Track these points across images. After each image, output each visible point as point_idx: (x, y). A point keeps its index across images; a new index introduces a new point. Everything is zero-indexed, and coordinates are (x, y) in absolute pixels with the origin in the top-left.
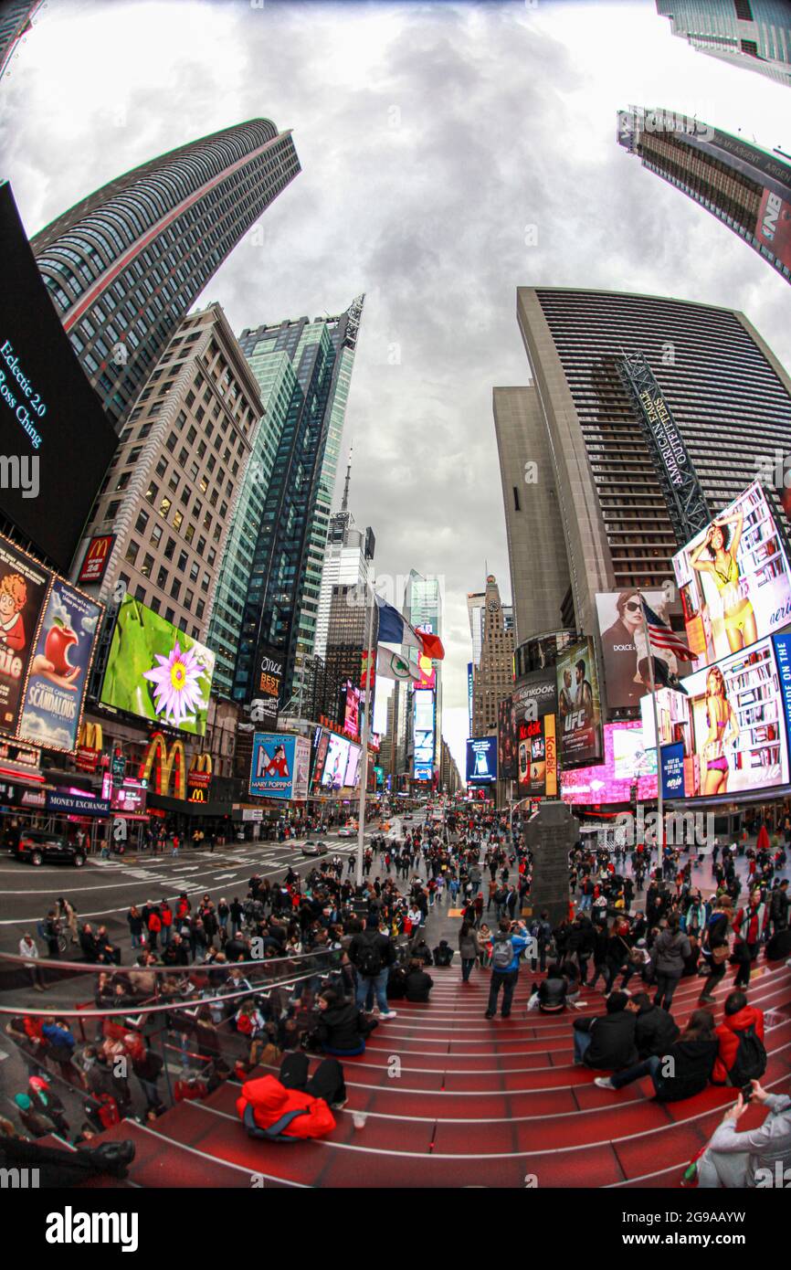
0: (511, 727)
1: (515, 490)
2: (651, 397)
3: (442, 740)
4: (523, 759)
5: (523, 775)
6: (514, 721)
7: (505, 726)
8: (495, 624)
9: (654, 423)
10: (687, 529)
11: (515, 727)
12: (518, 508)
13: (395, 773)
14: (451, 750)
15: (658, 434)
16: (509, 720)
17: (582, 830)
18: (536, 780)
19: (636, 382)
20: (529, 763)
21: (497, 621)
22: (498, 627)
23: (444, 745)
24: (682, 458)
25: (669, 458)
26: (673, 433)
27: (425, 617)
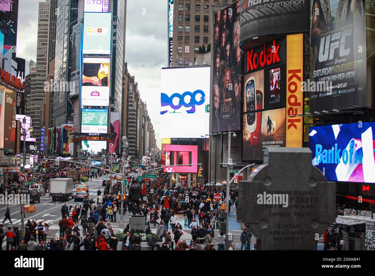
0: (233, 51)
4: (251, 103)
5: (250, 129)
6: (237, 42)
7: (224, 50)
11: (239, 51)
13: (51, 124)
16: (230, 39)
17: (339, 220)
18: (270, 138)
20: (260, 110)
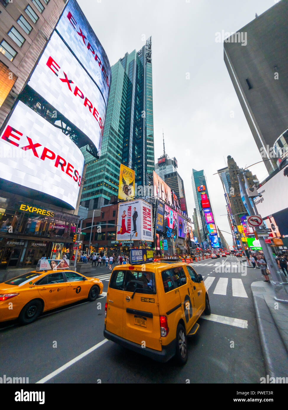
27: (201, 183)
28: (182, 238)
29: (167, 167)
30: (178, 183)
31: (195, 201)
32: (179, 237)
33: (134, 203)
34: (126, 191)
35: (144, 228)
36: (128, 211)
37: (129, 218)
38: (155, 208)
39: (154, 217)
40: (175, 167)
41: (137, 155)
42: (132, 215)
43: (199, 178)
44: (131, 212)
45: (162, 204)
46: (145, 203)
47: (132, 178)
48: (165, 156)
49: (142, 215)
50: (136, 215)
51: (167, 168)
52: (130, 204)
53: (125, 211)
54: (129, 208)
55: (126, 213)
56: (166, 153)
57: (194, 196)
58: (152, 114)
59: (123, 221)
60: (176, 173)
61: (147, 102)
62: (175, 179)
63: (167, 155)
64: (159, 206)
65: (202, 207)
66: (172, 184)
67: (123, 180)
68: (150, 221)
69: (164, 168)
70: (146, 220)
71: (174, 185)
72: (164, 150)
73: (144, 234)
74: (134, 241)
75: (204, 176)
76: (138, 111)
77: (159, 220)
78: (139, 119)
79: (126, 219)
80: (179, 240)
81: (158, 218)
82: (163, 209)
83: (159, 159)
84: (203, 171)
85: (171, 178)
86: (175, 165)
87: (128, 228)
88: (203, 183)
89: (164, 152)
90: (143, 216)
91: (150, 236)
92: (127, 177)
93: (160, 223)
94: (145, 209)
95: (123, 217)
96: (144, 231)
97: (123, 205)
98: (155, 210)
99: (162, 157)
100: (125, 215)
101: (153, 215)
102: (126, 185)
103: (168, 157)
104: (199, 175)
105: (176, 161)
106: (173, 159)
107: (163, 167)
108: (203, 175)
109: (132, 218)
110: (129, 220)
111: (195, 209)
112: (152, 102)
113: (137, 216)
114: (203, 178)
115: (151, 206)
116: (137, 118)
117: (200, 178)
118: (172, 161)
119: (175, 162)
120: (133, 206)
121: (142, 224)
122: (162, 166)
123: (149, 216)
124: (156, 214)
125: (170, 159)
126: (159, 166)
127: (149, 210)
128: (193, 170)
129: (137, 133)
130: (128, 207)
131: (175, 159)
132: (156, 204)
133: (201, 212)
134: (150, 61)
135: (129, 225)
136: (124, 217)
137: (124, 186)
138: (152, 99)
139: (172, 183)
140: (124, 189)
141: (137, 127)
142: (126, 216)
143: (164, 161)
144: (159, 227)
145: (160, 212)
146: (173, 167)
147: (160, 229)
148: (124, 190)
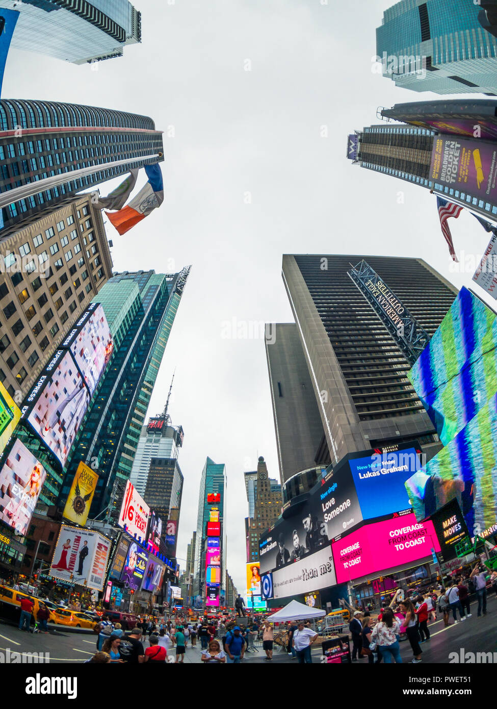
1: (279, 384)
2: (373, 283)
3: (227, 573)
8: (264, 488)
9: (377, 297)
10: (413, 352)
12: (281, 395)
14: (234, 582)
15: (381, 301)
19: (362, 279)
21: (266, 486)
22: (266, 490)
23: (228, 578)
24: (401, 310)
25: (391, 313)
26: (392, 298)
27: (216, 488)
28: (149, 592)
29: (163, 440)
30: (172, 481)
31: (199, 520)
32: (143, 590)
33: (86, 534)
34: (77, 506)
35: (93, 572)
36: (75, 542)
37: (74, 552)
38: (115, 547)
39: (111, 559)
40: (177, 445)
41: (111, 430)
42: (80, 549)
43: (214, 477)
44: (78, 545)
45: (127, 540)
46: (102, 537)
47: (90, 487)
48: (164, 418)
49: (95, 554)
50: (85, 552)
51: (161, 442)
52: (80, 533)
53: (70, 540)
54: (76, 538)
55: (72, 544)
56: (168, 413)
57: (199, 509)
58: (157, 368)
59: (64, 554)
60: (173, 462)
61: (156, 348)
62: (169, 474)
63: (169, 416)
64: (121, 544)
65: (206, 535)
66: (161, 481)
67: (77, 487)
68: (104, 564)
69: (157, 441)
70: (98, 562)
71: (165, 484)
72: (167, 406)
73: (92, 581)
74: (76, 585)
75: (223, 477)
76: (137, 356)
77: (117, 563)
78: (134, 368)
79: (70, 552)
80: (142, 593)
81: (117, 561)
82: (127, 549)
83: (152, 419)
84: (223, 465)
85: (162, 468)
86: (179, 442)
87: (70, 565)
88: (218, 488)
89: (166, 409)
90: (96, 556)
91: (100, 583)
92: (83, 484)
93: (118, 568)
94: (100, 546)
95: (65, 548)
96: (92, 576)
97: (68, 530)
98: (114, 550)
99: (158, 417)
100: (68, 546)
101: (110, 555)
102: (80, 497)
103: (169, 420)
104: (216, 472)
105: (181, 434)
106: (177, 429)
107: (154, 437)
108: (222, 474)
109: (78, 555)
110: (74, 555)
111: (195, 533)
112: (163, 349)
113: (87, 554)
114: (221, 480)
115: (110, 542)
116: (133, 366)
117: (217, 477)
118: (175, 432)
119: (179, 435)
120: (84, 538)
121: (92, 567)
122: (154, 435)
123: (103, 556)
124: (114, 555)
125: (170, 427)
126: (149, 433)
127: (106, 548)
128: (208, 459)
129: (124, 392)
130: (76, 536)
131: (181, 429)
132: (118, 541)
133: (203, 542)
134: (180, 293)
135: (72, 562)
136: (67, 549)
137: (76, 498)
138: (165, 344)
139: (161, 478)
140: (74, 502)
141: (128, 381)
142: (70, 547)
143: (160, 425)
144: (115, 573)
145: (121, 552)
146: (174, 443)
147: (115, 576)
148: (74, 504)
